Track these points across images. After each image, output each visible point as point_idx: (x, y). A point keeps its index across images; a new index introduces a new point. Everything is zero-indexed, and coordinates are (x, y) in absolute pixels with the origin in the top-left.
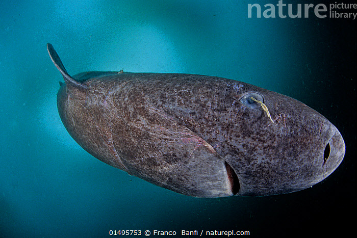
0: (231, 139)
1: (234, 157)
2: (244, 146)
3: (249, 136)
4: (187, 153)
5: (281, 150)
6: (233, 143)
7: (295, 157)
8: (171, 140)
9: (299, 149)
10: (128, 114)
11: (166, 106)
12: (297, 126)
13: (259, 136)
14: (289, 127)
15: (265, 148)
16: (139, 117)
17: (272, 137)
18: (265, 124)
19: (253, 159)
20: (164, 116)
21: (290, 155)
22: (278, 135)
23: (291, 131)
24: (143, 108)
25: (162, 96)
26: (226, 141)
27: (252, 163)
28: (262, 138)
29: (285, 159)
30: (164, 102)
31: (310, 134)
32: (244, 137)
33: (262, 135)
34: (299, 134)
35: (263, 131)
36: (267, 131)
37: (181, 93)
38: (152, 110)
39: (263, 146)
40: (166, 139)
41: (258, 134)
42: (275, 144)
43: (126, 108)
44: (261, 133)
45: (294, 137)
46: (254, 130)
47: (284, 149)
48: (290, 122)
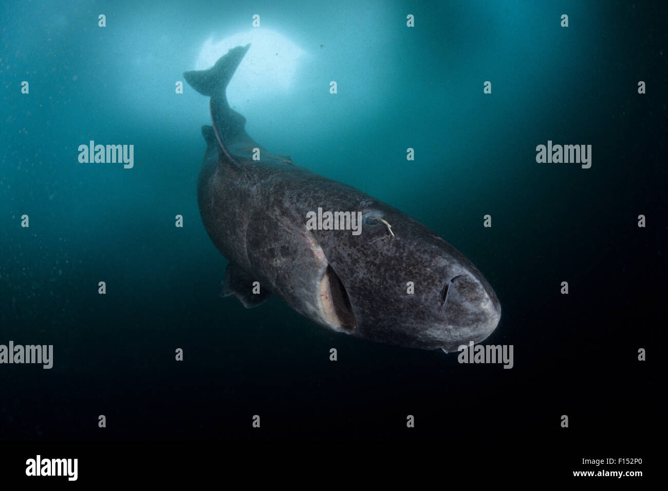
0: (339, 246)
1: (339, 266)
2: (349, 255)
4: (297, 249)
5: (382, 270)
6: (340, 250)
8: (291, 234)
10: (268, 202)
11: (298, 204)
12: (404, 249)
13: (363, 249)
14: (395, 249)
15: (367, 262)
16: (276, 208)
17: (375, 253)
20: (294, 213)
21: (391, 278)
22: (381, 253)
23: (396, 252)
24: (281, 200)
25: (299, 195)
26: (335, 247)
28: (365, 252)
29: (387, 281)
30: (298, 201)
32: (350, 247)
33: (365, 249)
34: (404, 258)
35: (367, 245)
36: (371, 245)
37: (315, 196)
38: (287, 204)
39: (365, 259)
40: (287, 232)
41: (362, 246)
42: (377, 262)
44: (366, 246)
45: (398, 260)
46: (360, 242)
47: (386, 271)
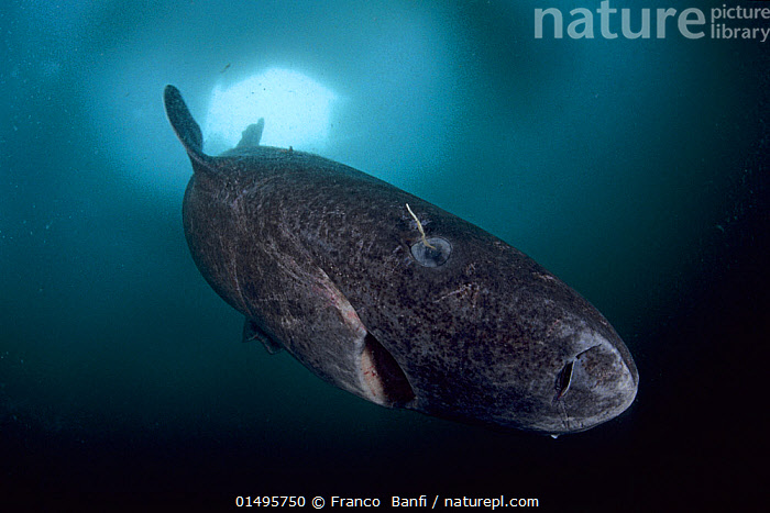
0: (382, 305)
1: (386, 336)
2: (400, 319)
3: (410, 307)
4: (314, 308)
5: (461, 344)
6: (384, 310)
7: (487, 363)
8: (299, 282)
9: (496, 352)
10: (257, 229)
11: (304, 233)
12: (497, 311)
13: (424, 311)
14: (481, 310)
15: (434, 332)
16: (270, 238)
17: (447, 318)
18: (437, 293)
19: (414, 346)
20: (298, 246)
21: (477, 357)
22: (458, 318)
23: (483, 317)
24: (276, 226)
25: (304, 216)
26: (375, 307)
27: (413, 351)
28: (429, 315)
29: (470, 362)
30: (303, 227)
31: (523, 333)
32: (401, 306)
33: (429, 310)
34: (499, 326)
35: (432, 304)
36: (438, 305)
37: (330, 215)
38: (286, 233)
39: (430, 328)
40: (294, 279)
41: (423, 306)
42: (452, 331)
43: (256, 220)
44: (429, 306)
45: (488, 330)
46: (417, 299)
47: (467, 345)
48: (484, 302)
